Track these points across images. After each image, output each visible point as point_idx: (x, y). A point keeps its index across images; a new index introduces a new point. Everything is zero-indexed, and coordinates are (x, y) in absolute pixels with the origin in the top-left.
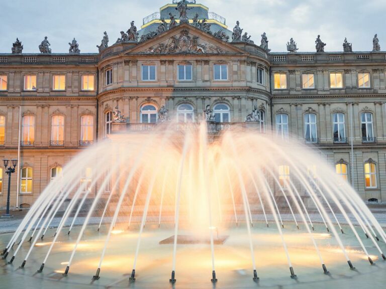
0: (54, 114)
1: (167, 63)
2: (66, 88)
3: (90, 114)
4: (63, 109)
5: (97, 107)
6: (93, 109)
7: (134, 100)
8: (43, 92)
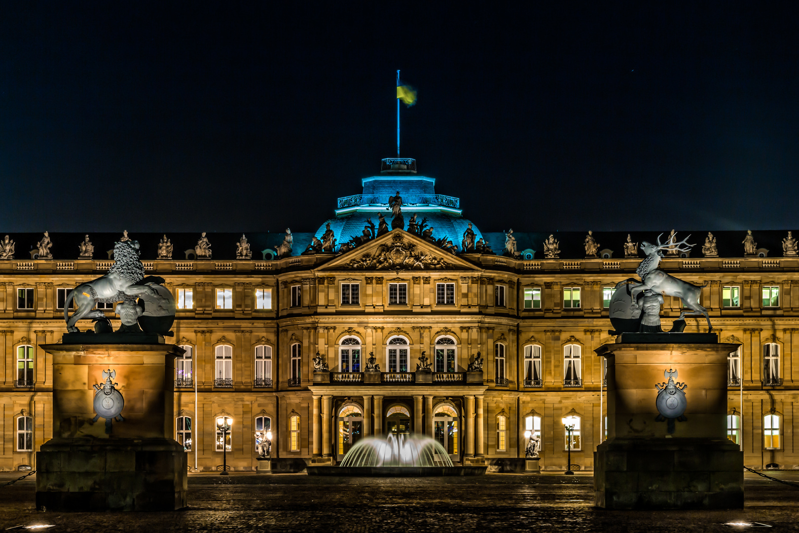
0: (219, 341)
1: (374, 281)
2: (233, 306)
3: (268, 342)
4: (231, 335)
5: (277, 334)
6: (272, 337)
7: (332, 331)
8: (203, 313)
